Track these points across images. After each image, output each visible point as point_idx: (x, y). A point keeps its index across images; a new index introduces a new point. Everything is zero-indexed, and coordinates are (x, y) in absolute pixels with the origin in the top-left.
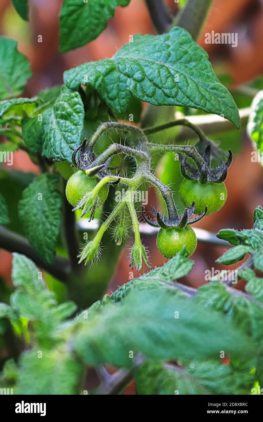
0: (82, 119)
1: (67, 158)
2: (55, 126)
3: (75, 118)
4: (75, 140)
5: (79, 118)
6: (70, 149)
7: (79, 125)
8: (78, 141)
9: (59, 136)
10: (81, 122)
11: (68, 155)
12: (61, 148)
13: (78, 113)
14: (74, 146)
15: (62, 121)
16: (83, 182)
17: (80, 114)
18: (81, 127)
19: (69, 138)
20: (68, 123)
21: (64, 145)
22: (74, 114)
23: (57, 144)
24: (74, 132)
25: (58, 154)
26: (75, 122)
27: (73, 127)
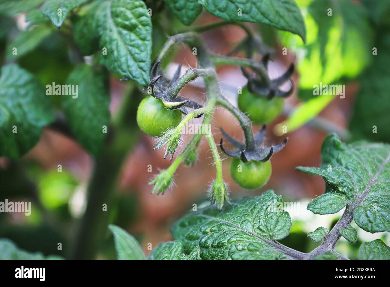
0: (150, 33)
1: (136, 79)
2: (115, 36)
3: (142, 32)
4: (144, 59)
5: (146, 31)
6: (139, 69)
7: (147, 41)
8: (148, 60)
9: (123, 51)
10: (149, 37)
11: (137, 76)
12: (128, 66)
13: (144, 25)
14: (145, 65)
15: (125, 32)
16: (160, 113)
17: (148, 28)
18: (149, 43)
19: (136, 55)
20: (133, 36)
21: (131, 62)
22: (140, 26)
23: (123, 60)
24: (142, 48)
25: (124, 72)
26: (142, 36)
27: (140, 42)
